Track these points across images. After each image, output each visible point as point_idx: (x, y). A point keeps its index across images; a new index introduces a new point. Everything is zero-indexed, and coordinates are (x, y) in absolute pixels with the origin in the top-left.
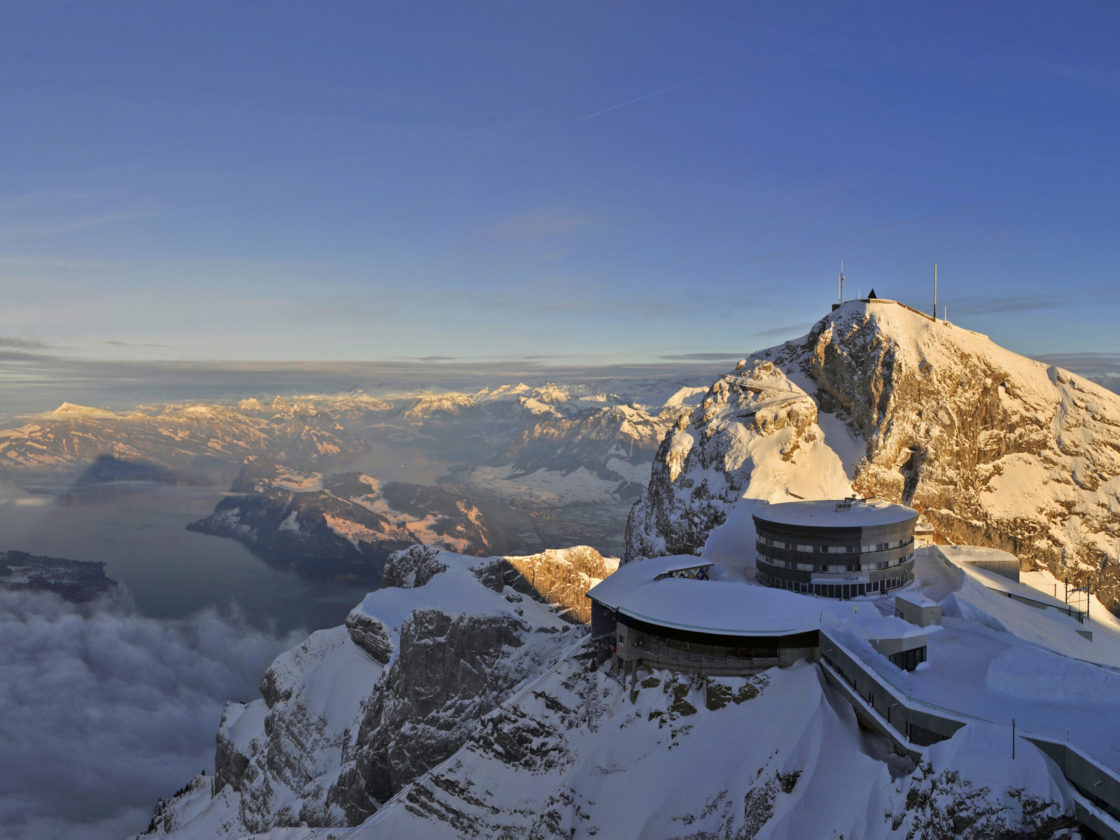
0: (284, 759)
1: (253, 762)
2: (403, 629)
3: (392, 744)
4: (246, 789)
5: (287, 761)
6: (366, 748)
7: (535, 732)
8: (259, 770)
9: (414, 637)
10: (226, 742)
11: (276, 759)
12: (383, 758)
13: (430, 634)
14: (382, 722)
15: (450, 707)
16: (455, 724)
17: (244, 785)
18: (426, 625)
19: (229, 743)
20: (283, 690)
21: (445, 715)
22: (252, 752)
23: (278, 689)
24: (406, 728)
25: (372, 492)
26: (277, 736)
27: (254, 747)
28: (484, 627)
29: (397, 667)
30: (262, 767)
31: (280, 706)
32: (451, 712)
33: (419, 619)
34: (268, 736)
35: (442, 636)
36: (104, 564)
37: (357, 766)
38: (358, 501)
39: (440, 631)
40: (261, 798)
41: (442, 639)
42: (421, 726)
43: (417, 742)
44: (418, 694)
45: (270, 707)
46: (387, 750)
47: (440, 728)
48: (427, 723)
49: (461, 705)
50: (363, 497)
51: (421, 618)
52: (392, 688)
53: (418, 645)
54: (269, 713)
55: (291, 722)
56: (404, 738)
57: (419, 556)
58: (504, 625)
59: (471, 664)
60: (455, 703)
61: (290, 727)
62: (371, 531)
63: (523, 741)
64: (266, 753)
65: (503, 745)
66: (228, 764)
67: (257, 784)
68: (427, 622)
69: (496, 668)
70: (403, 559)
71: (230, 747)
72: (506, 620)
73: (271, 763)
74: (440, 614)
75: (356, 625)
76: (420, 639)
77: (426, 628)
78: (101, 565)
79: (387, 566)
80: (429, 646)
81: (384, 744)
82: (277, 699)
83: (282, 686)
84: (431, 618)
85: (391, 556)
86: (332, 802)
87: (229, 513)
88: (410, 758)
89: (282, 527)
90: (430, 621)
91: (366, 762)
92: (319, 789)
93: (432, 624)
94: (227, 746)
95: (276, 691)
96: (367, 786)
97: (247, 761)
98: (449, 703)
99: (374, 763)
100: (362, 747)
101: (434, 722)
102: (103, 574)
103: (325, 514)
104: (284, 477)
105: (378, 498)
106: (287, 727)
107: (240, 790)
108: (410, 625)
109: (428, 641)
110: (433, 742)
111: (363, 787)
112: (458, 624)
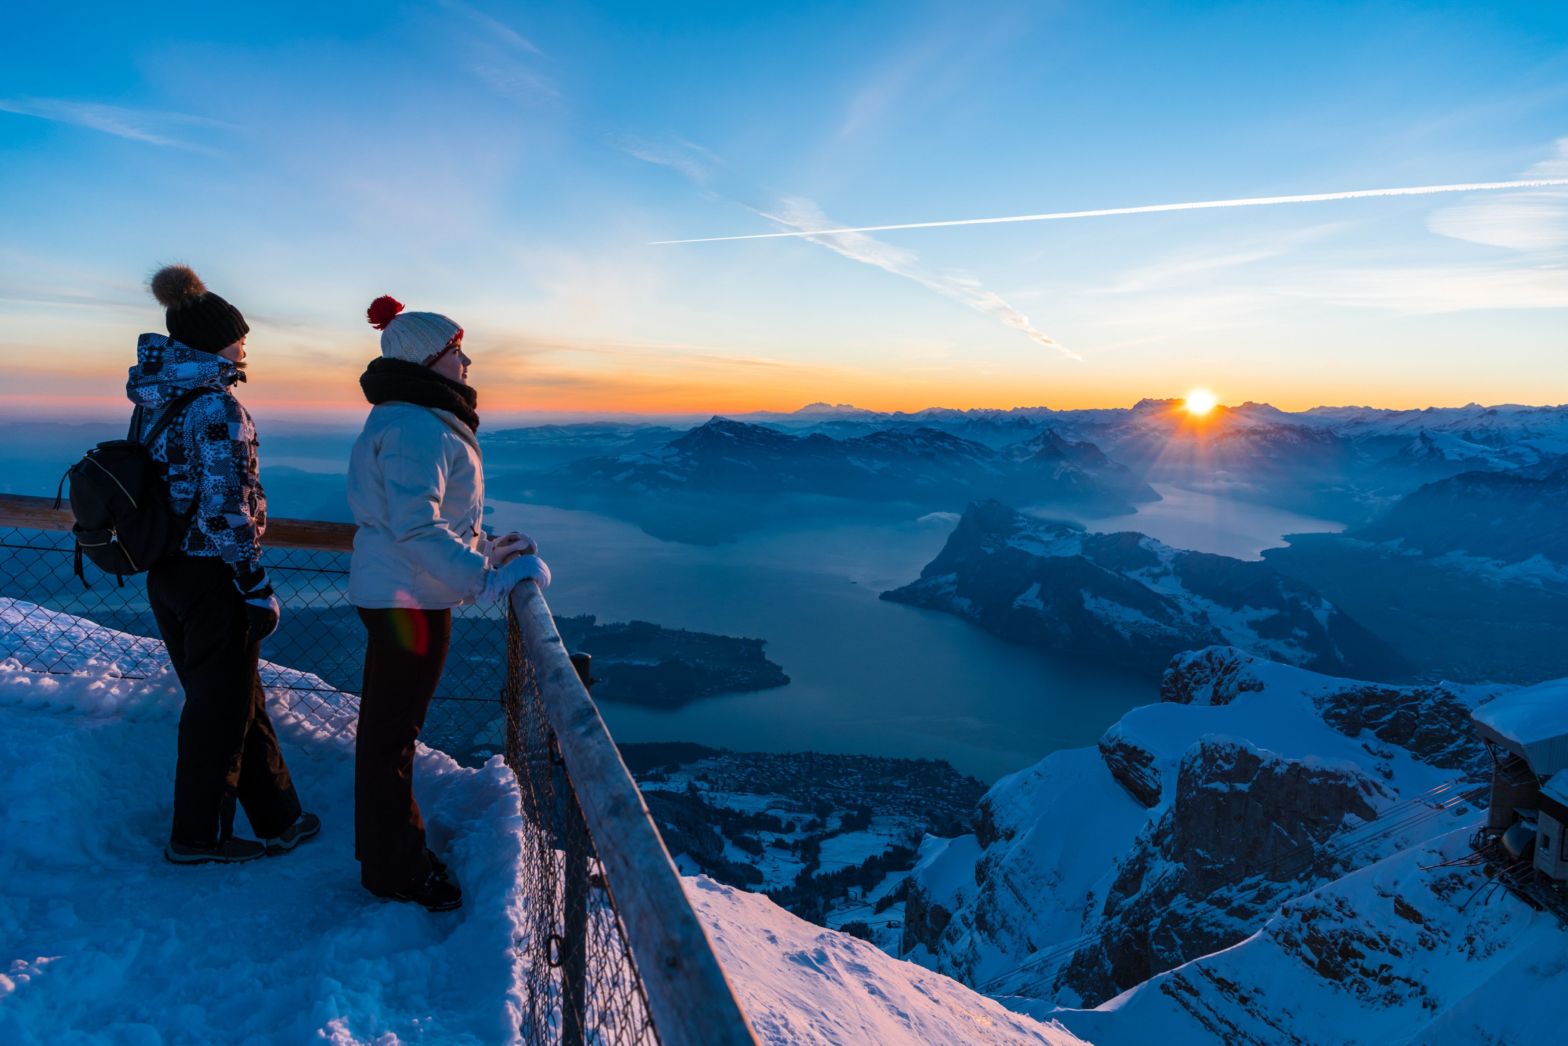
0: (999, 918)
1: (956, 917)
2: (1183, 763)
3: (1156, 921)
4: (945, 952)
5: (1004, 922)
6: (1117, 919)
7: (1372, 944)
8: (964, 928)
9: (1200, 777)
10: (920, 889)
11: (988, 917)
12: (1142, 938)
13: (1226, 777)
14: (1143, 888)
15: (1251, 887)
16: (1256, 913)
17: (943, 946)
18: (1220, 762)
19: (925, 890)
20: (1003, 827)
21: (1240, 898)
22: (957, 904)
23: (996, 825)
24: (1179, 904)
25: (1158, 563)
26: (991, 887)
27: (960, 899)
28: (1315, 780)
29: (1170, 815)
30: (969, 926)
31: (997, 847)
32: (1252, 894)
33: (1209, 755)
34: (979, 885)
35: (1244, 782)
36: (765, 642)
37: (1102, 943)
38: (1134, 575)
39: (1242, 774)
40: (965, 966)
41: (1243, 787)
42: (1201, 906)
43: (1194, 926)
44: (1202, 860)
45: (984, 847)
46: (1147, 929)
47: (1232, 913)
48: (1211, 902)
49: (1267, 887)
50: (1143, 570)
51: (1212, 751)
52: (1161, 844)
53: (1206, 790)
54: (983, 855)
55: (1012, 871)
56: (1175, 919)
57: (1221, 664)
58: (1350, 785)
59: (1289, 833)
60: (1258, 884)
61: (1010, 876)
62: (1152, 622)
63: (1348, 953)
64: (974, 908)
65: (1317, 953)
66: (922, 917)
67: (962, 945)
68: (1221, 757)
69: (1331, 846)
70: (1195, 664)
71: (926, 895)
72: (1354, 777)
73: (981, 923)
74: (1243, 752)
75: (1115, 750)
76: (1209, 780)
77: (1220, 767)
78: (760, 643)
79: (1169, 671)
80: (1222, 794)
81: (1144, 920)
82: (995, 838)
83: (1002, 821)
84: (1227, 755)
85: (1176, 657)
86: (1063, 984)
87: (942, 579)
88: (1181, 946)
89: (1018, 602)
90: (1227, 759)
91: (1115, 939)
92: (1046, 964)
93: (1228, 762)
94: (922, 894)
95: (993, 828)
96: (1114, 971)
97: (948, 916)
98: (1248, 881)
99: (1126, 942)
100: (1110, 919)
101: (1221, 903)
102: (762, 655)
103: (1081, 591)
104: (1023, 533)
105: (1166, 573)
106: (1006, 876)
107: (937, 953)
108: (1195, 760)
109: (1222, 787)
110: (1220, 931)
111: (1109, 972)
112: (1272, 769)
